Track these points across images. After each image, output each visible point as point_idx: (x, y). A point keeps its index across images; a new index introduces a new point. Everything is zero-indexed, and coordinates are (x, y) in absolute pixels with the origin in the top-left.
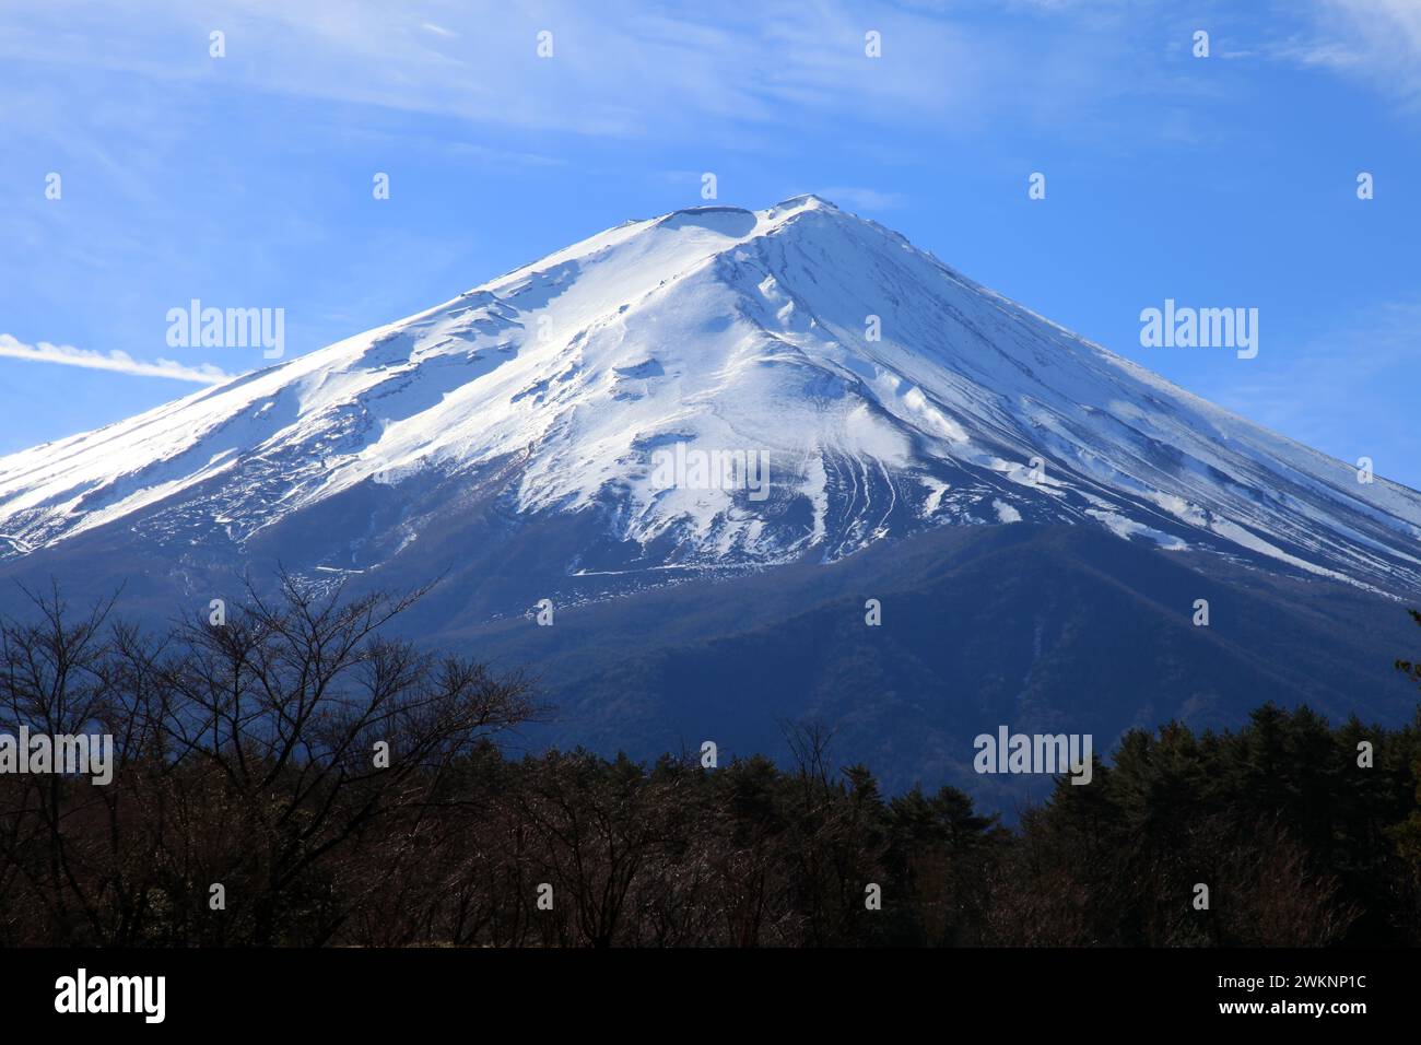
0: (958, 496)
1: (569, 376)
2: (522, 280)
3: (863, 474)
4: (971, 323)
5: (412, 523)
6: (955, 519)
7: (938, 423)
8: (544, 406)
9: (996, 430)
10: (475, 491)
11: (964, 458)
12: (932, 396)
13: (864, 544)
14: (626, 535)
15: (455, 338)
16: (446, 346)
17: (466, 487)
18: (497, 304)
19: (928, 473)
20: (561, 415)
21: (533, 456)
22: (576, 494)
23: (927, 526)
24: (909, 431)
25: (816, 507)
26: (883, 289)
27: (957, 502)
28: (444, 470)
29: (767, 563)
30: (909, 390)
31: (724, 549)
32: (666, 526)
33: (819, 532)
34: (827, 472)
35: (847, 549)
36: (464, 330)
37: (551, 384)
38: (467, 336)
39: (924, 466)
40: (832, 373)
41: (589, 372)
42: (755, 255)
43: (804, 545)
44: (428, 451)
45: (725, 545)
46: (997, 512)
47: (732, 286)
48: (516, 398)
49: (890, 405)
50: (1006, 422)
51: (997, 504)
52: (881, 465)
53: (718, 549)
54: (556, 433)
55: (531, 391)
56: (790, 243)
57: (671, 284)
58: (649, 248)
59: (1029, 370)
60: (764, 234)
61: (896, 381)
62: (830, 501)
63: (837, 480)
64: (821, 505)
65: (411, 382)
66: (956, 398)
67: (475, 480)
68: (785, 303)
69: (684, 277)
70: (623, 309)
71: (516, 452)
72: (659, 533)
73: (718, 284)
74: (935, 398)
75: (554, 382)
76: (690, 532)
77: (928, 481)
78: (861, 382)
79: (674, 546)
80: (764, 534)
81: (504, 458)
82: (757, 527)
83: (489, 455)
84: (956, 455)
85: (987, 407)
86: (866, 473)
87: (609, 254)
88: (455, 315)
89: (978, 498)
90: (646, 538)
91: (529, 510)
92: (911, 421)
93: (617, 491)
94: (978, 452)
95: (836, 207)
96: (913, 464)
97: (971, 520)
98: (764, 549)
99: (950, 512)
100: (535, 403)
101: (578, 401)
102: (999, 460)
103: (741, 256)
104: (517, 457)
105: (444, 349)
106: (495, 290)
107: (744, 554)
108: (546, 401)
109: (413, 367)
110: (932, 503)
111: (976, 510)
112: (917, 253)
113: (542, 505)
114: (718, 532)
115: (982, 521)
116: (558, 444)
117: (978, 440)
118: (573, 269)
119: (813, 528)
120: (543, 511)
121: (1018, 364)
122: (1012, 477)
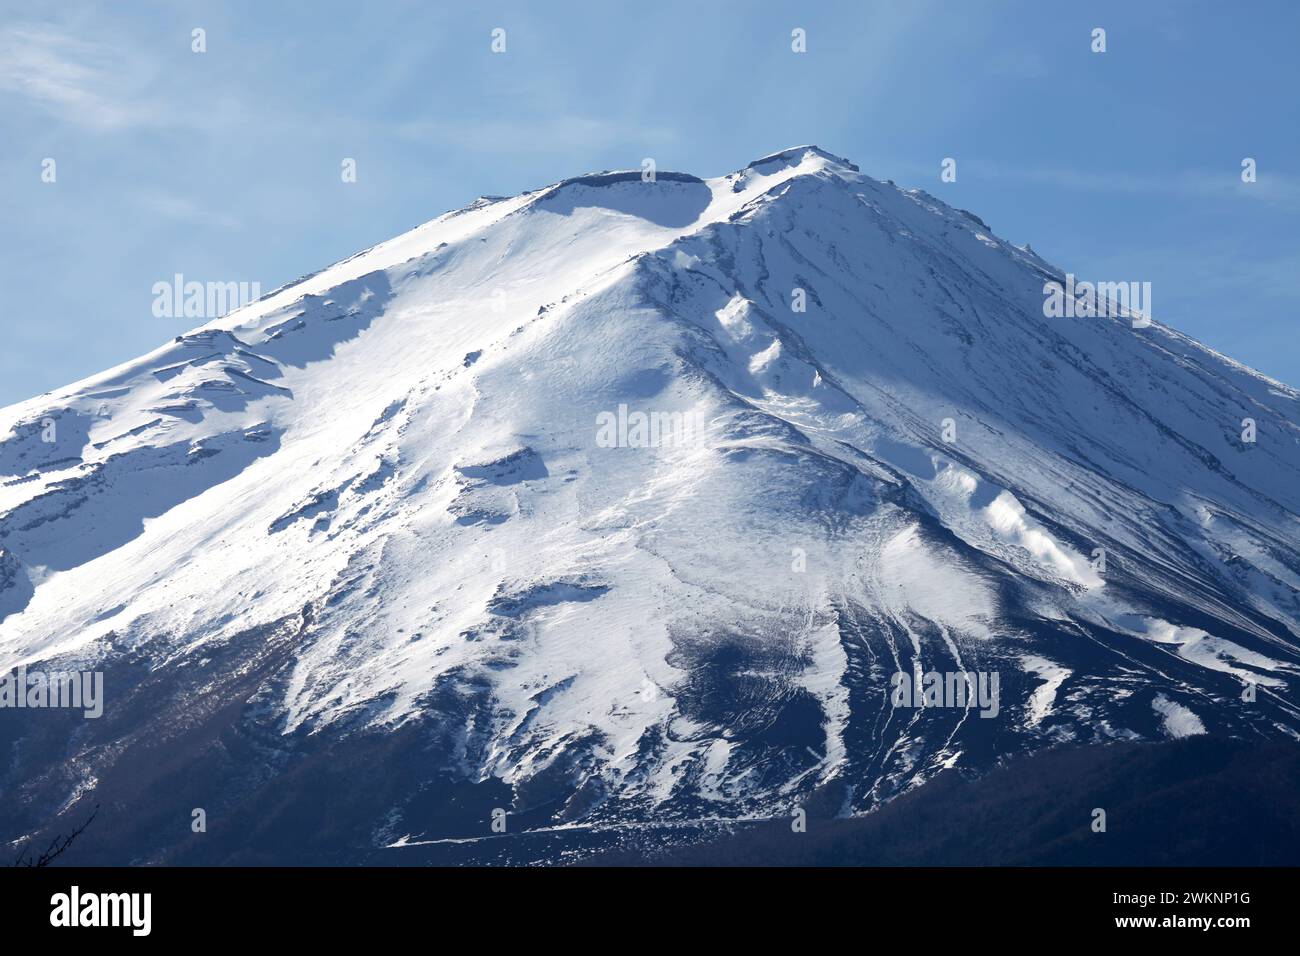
0: (1088, 690)
1: (374, 482)
2: (287, 309)
3: (913, 652)
4: (1106, 374)
5: (88, 758)
6: (1084, 731)
7: (1048, 557)
8: (331, 538)
9: (1156, 568)
10: (205, 696)
11: (1097, 620)
12: (1036, 507)
13: (917, 780)
14: (483, 770)
15: (166, 418)
16: (150, 432)
17: (190, 689)
18: (241, 353)
19: (1033, 649)
20: (361, 553)
21: (311, 628)
22: (388, 697)
23: (1033, 744)
24: (998, 573)
25: (827, 713)
26: (943, 314)
27: (1088, 700)
28: (147, 659)
29: (741, 818)
30: (994, 499)
31: (662, 792)
32: (556, 752)
33: (835, 757)
34: (847, 649)
35: (886, 789)
36: (181, 402)
37: (342, 498)
38: (188, 412)
39: (1024, 636)
40: (854, 469)
41: (411, 474)
42: (710, 258)
43: (807, 784)
44: (119, 624)
45: (663, 785)
46: (1161, 718)
47: (668, 315)
48: (279, 525)
49: (959, 524)
50: (1172, 553)
51: (1160, 703)
52: (945, 635)
53: (651, 793)
54: (352, 586)
55: (307, 512)
56: (771, 235)
57: (559, 314)
58: (517, 249)
59: (1213, 459)
60: (725, 219)
61: (969, 482)
62: (852, 702)
63: (865, 664)
64: (837, 709)
65: (85, 499)
66: (1080, 510)
67: (203, 676)
68: (764, 344)
69: (581, 298)
70: (471, 358)
71: (280, 622)
72: (544, 765)
73: (643, 311)
74: (1042, 512)
75: (348, 493)
76: (600, 762)
77: (1032, 663)
78: (907, 484)
79: (571, 790)
80: (735, 764)
81: (259, 633)
82: (720, 752)
83: (230, 630)
84: (1081, 614)
85: (1138, 526)
86: (918, 649)
87: (443, 260)
88: (164, 376)
89: (1124, 693)
90: (520, 775)
91: (304, 728)
92: (998, 553)
93: (464, 690)
94: (1124, 608)
95: (855, 168)
96: (1004, 632)
97: (1112, 734)
98: (736, 791)
99: (1074, 719)
100: (313, 532)
101: (392, 526)
102: (1161, 624)
103: (684, 261)
104: (281, 632)
105: (146, 438)
106: (239, 328)
107: (699, 801)
108: (333, 528)
109: (88, 470)
110: (1041, 703)
111: (1122, 715)
112: (1004, 250)
113: (328, 718)
114: (651, 761)
115: (1134, 736)
116: (355, 607)
117: (1120, 585)
118: (379, 290)
119: (823, 753)
120: (329, 729)
121: (1190, 447)
122: (1185, 654)
